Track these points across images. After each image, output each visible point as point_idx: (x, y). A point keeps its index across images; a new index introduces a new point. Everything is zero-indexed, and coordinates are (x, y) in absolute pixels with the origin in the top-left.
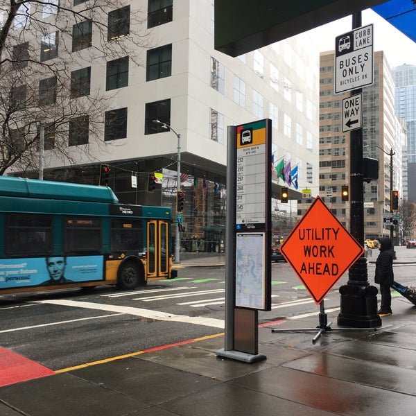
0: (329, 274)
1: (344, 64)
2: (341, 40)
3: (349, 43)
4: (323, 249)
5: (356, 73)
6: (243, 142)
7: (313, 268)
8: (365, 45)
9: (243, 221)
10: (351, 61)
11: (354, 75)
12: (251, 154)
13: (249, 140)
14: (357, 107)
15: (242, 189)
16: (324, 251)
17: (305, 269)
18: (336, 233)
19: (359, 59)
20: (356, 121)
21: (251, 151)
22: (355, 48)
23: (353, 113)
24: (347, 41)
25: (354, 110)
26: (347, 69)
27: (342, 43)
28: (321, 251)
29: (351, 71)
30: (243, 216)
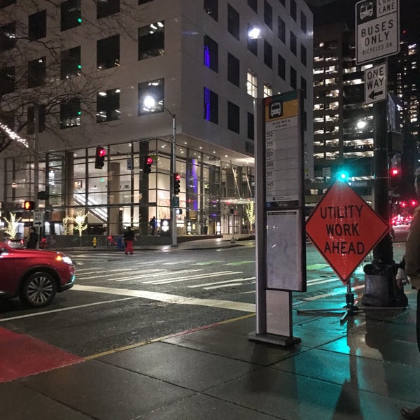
0: (355, 253)
1: (367, 32)
2: (362, 7)
3: (372, 10)
4: (347, 227)
5: (380, 41)
6: (272, 115)
7: (338, 247)
8: (389, 12)
9: (274, 199)
10: (375, 29)
11: (378, 44)
12: (281, 128)
13: (279, 113)
14: (381, 77)
15: (272, 165)
16: (348, 230)
17: (329, 249)
18: (359, 211)
19: (383, 26)
20: (381, 93)
21: (281, 124)
22: (378, 15)
23: (377, 84)
24: (369, 8)
25: (378, 81)
26: (370, 37)
27: (364, 10)
28: (345, 230)
29: (374, 39)
30: (274, 193)
